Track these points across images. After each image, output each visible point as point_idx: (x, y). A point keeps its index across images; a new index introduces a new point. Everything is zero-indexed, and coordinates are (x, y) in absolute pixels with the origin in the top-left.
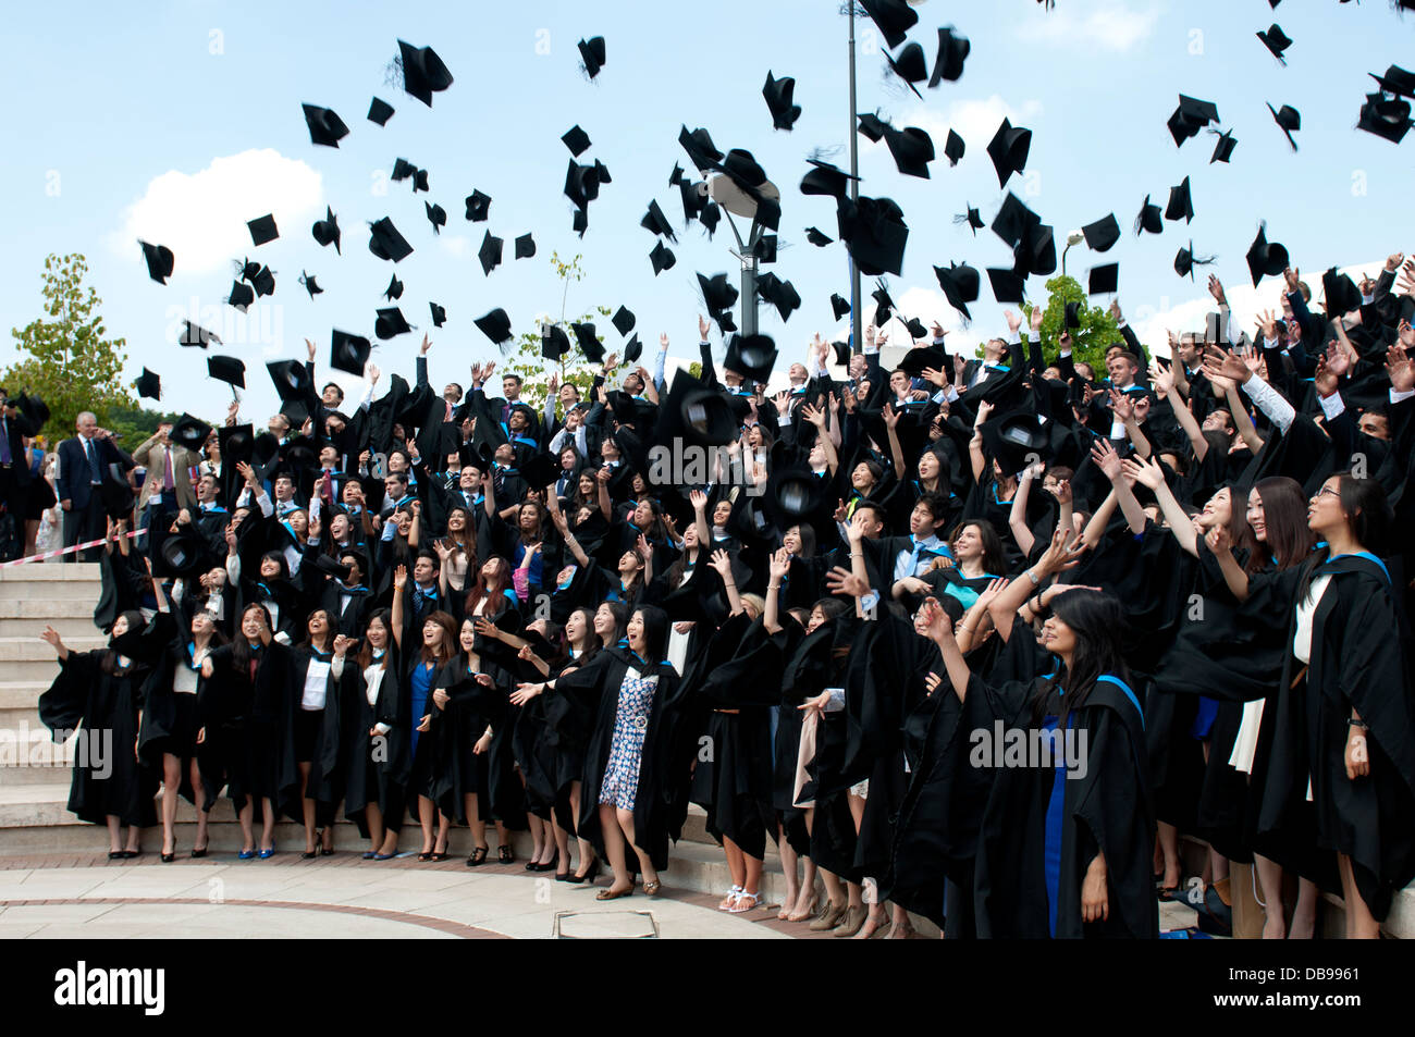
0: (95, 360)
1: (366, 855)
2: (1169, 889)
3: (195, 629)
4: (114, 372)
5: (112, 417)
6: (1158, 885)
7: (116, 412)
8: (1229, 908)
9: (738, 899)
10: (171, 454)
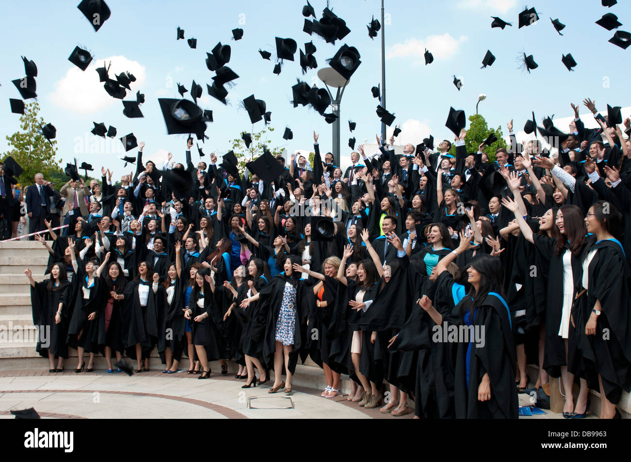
0: (43, 150)
1: (164, 371)
2: (522, 388)
3: (87, 270)
4: (52, 156)
5: (51, 176)
6: (518, 386)
7: (52, 173)
8: (549, 397)
9: (330, 392)
10: (77, 193)
